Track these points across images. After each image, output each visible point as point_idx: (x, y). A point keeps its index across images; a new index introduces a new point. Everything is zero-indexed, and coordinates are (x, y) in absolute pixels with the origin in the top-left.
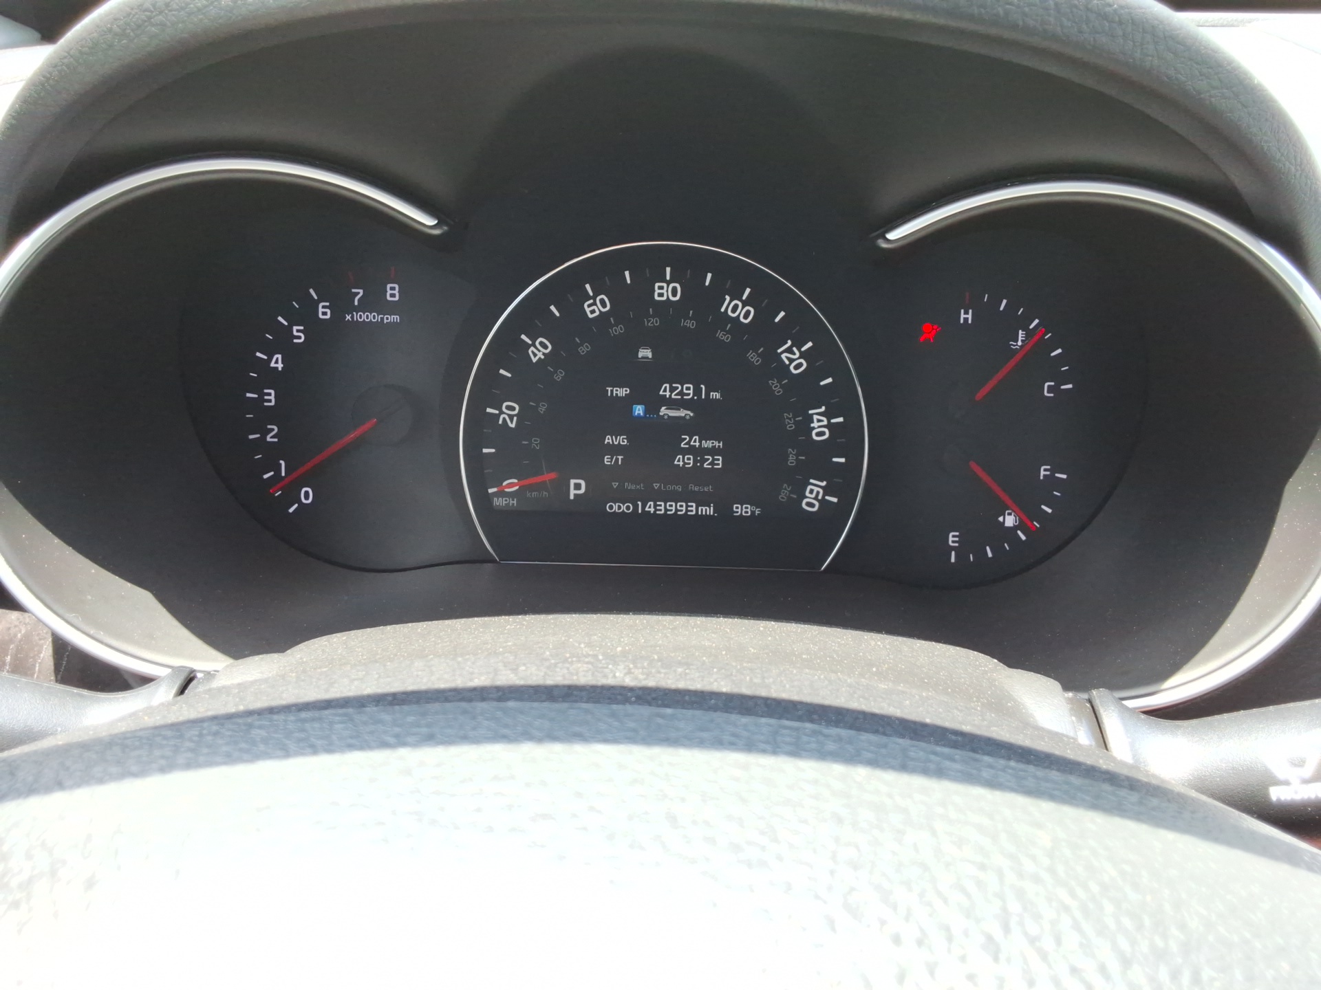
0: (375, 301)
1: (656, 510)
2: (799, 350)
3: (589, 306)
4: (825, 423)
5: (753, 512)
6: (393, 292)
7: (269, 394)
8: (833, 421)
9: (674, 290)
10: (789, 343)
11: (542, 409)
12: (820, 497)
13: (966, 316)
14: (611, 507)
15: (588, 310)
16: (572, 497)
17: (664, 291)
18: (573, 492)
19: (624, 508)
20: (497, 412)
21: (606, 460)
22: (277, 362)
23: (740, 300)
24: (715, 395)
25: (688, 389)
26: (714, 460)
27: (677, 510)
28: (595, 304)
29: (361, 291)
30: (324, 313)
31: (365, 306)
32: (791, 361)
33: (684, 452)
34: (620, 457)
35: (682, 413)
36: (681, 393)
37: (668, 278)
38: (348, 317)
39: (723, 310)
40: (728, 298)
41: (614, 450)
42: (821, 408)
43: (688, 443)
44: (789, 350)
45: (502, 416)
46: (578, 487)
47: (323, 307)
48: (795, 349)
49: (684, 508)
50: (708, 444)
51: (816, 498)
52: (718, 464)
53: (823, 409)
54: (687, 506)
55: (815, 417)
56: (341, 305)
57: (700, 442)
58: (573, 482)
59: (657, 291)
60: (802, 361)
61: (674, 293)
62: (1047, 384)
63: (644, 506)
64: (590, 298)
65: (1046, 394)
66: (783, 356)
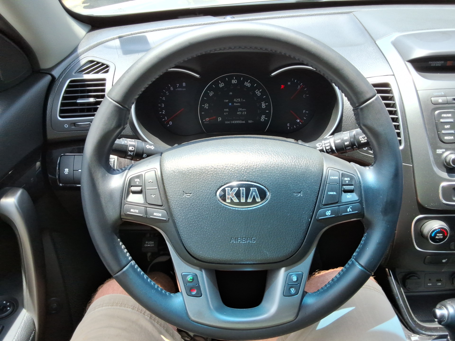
0: (181, 86)
1: (234, 122)
2: (259, 91)
3: (220, 85)
4: (264, 104)
5: (252, 122)
6: (184, 84)
7: (163, 105)
8: (266, 104)
9: (236, 81)
10: (257, 90)
11: (212, 105)
12: (264, 118)
13: (289, 83)
14: (226, 122)
15: (220, 86)
16: (219, 121)
17: (234, 81)
18: (219, 120)
19: (228, 122)
20: (204, 106)
21: (225, 114)
22: (164, 99)
23: (248, 82)
24: (244, 100)
25: (239, 100)
26: (244, 113)
27: (238, 122)
28: (221, 85)
29: (178, 85)
30: (172, 89)
31: (179, 87)
32: (258, 93)
33: (239, 111)
34: (227, 113)
35: (238, 104)
36: (238, 100)
37: (234, 79)
38: (176, 90)
39: (245, 84)
40: (246, 82)
41: (226, 112)
43: (240, 110)
44: (257, 91)
45: (205, 106)
46: (220, 119)
47: (172, 88)
48: (258, 91)
49: (239, 122)
51: (263, 119)
53: (264, 102)
54: (240, 121)
55: (263, 104)
56: (175, 87)
57: (242, 109)
58: (219, 118)
59: (232, 82)
60: (260, 93)
61: (236, 82)
62: (304, 95)
63: (232, 122)
64: (220, 83)
65: (304, 97)
66: (256, 92)
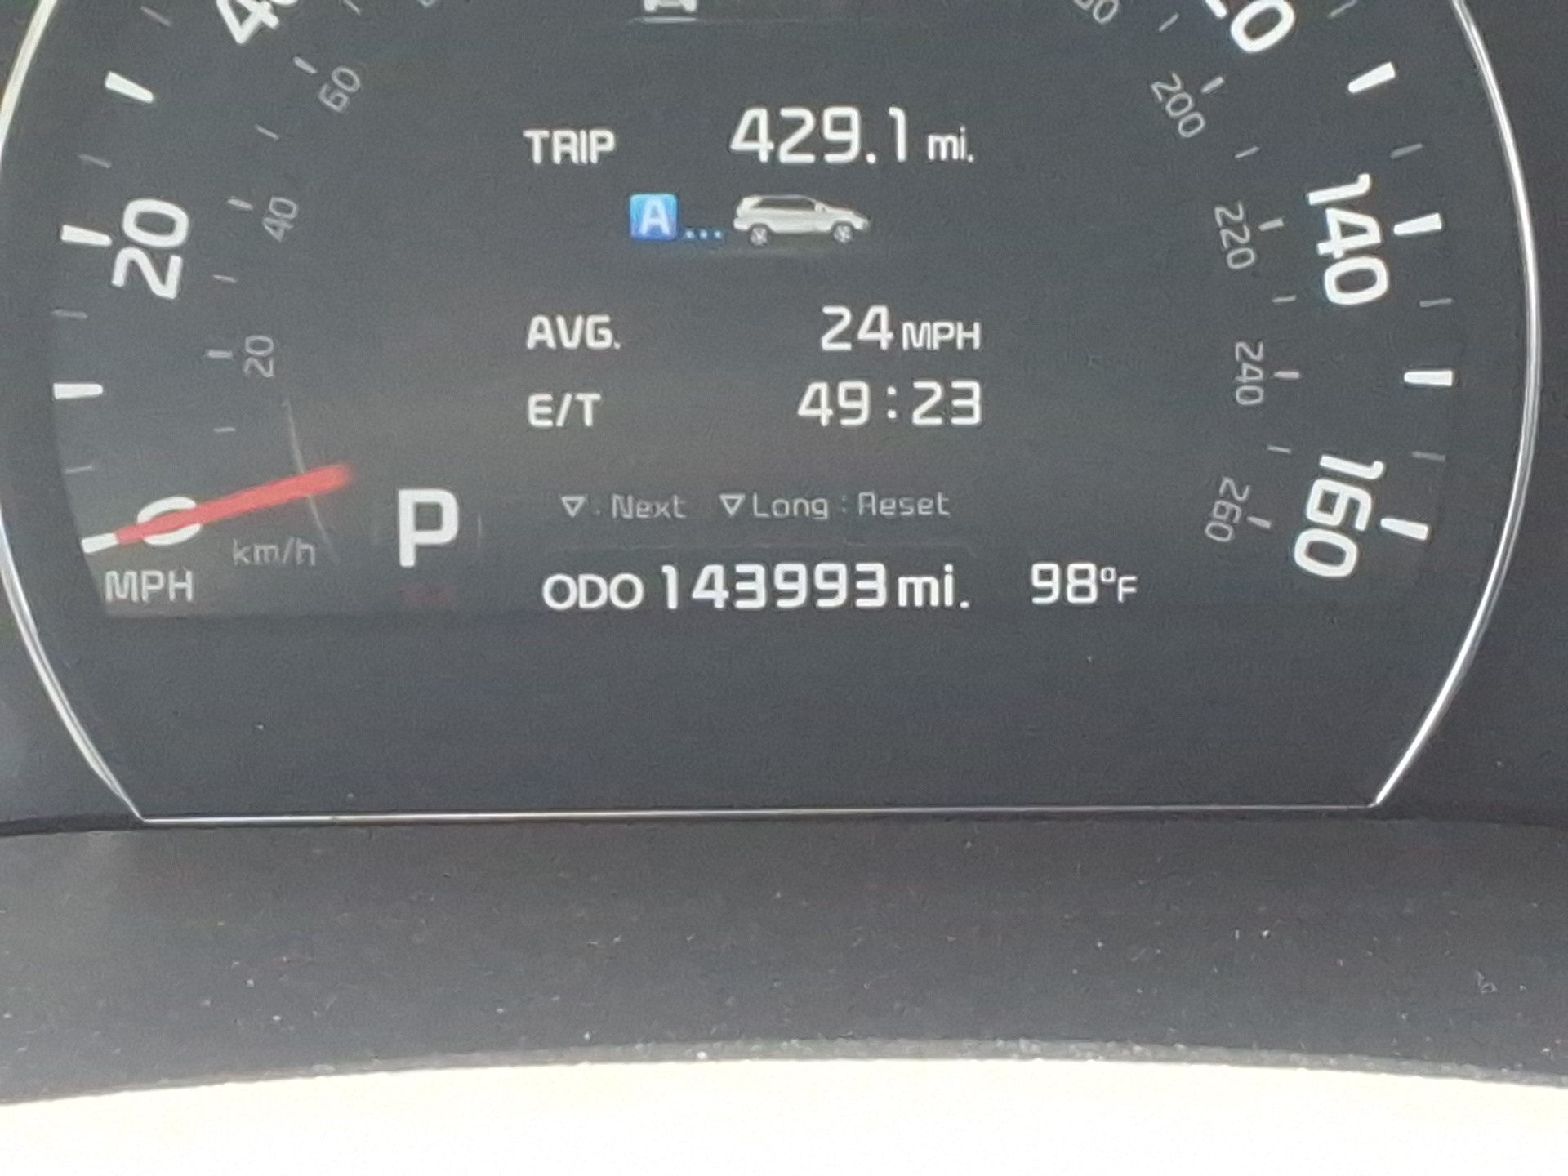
1: (735, 595)
4: (1373, 237)
5: (1107, 590)
8: (1401, 229)
11: (279, 222)
12: (1361, 524)
14: (560, 592)
16: (407, 559)
18: (410, 539)
19: (609, 592)
20: (104, 240)
21: (537, 411)
24: (948, 146)
25: (842, 124)
26: (950, 394)
27: (814, 593)
32: (1235, 2)
33: (834, 369)
34: (589, 399)
35: (822, 218)
36: (816, 143)
41: (564, 370)
42: (1353, 179)
43: (849, 334)
45: (125, 255)
46: (428, 517)
49: (841, 586)
50: (926, 335)
51: (1346, 528)
52: (968, 412)
53: (1364, 184)
54: (854, 576)
55: (1334, 217)
57: (895, 328)
58: (409, 499)
60: (1275, 1)
63: (688, 584)
